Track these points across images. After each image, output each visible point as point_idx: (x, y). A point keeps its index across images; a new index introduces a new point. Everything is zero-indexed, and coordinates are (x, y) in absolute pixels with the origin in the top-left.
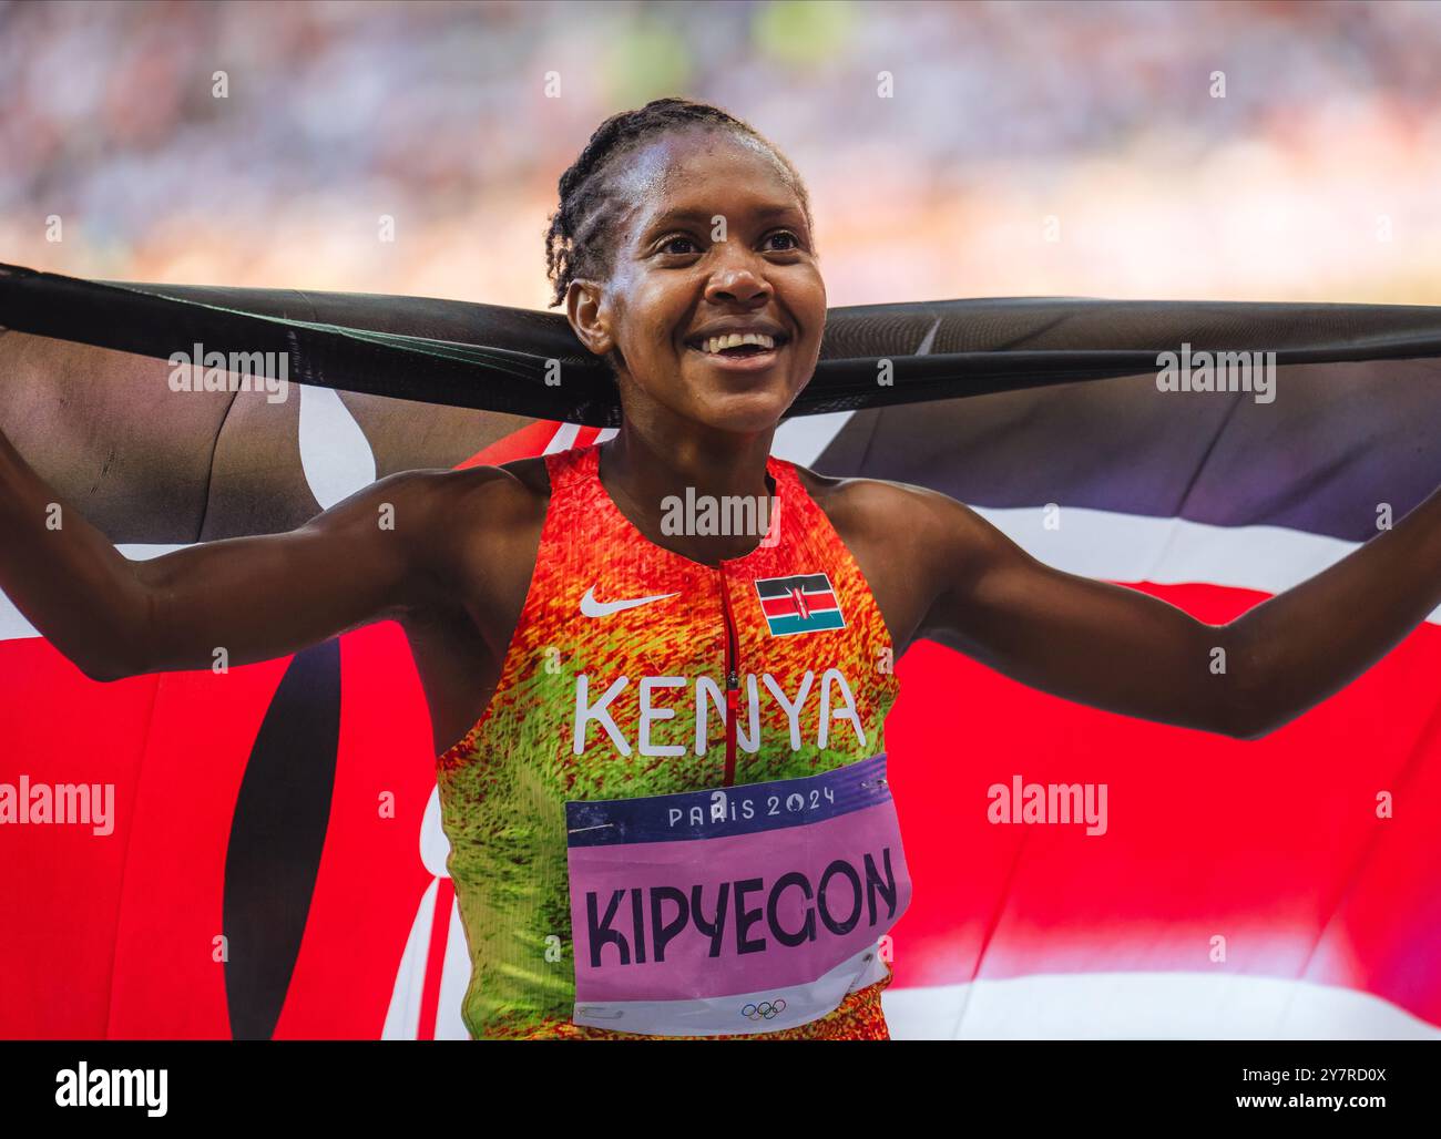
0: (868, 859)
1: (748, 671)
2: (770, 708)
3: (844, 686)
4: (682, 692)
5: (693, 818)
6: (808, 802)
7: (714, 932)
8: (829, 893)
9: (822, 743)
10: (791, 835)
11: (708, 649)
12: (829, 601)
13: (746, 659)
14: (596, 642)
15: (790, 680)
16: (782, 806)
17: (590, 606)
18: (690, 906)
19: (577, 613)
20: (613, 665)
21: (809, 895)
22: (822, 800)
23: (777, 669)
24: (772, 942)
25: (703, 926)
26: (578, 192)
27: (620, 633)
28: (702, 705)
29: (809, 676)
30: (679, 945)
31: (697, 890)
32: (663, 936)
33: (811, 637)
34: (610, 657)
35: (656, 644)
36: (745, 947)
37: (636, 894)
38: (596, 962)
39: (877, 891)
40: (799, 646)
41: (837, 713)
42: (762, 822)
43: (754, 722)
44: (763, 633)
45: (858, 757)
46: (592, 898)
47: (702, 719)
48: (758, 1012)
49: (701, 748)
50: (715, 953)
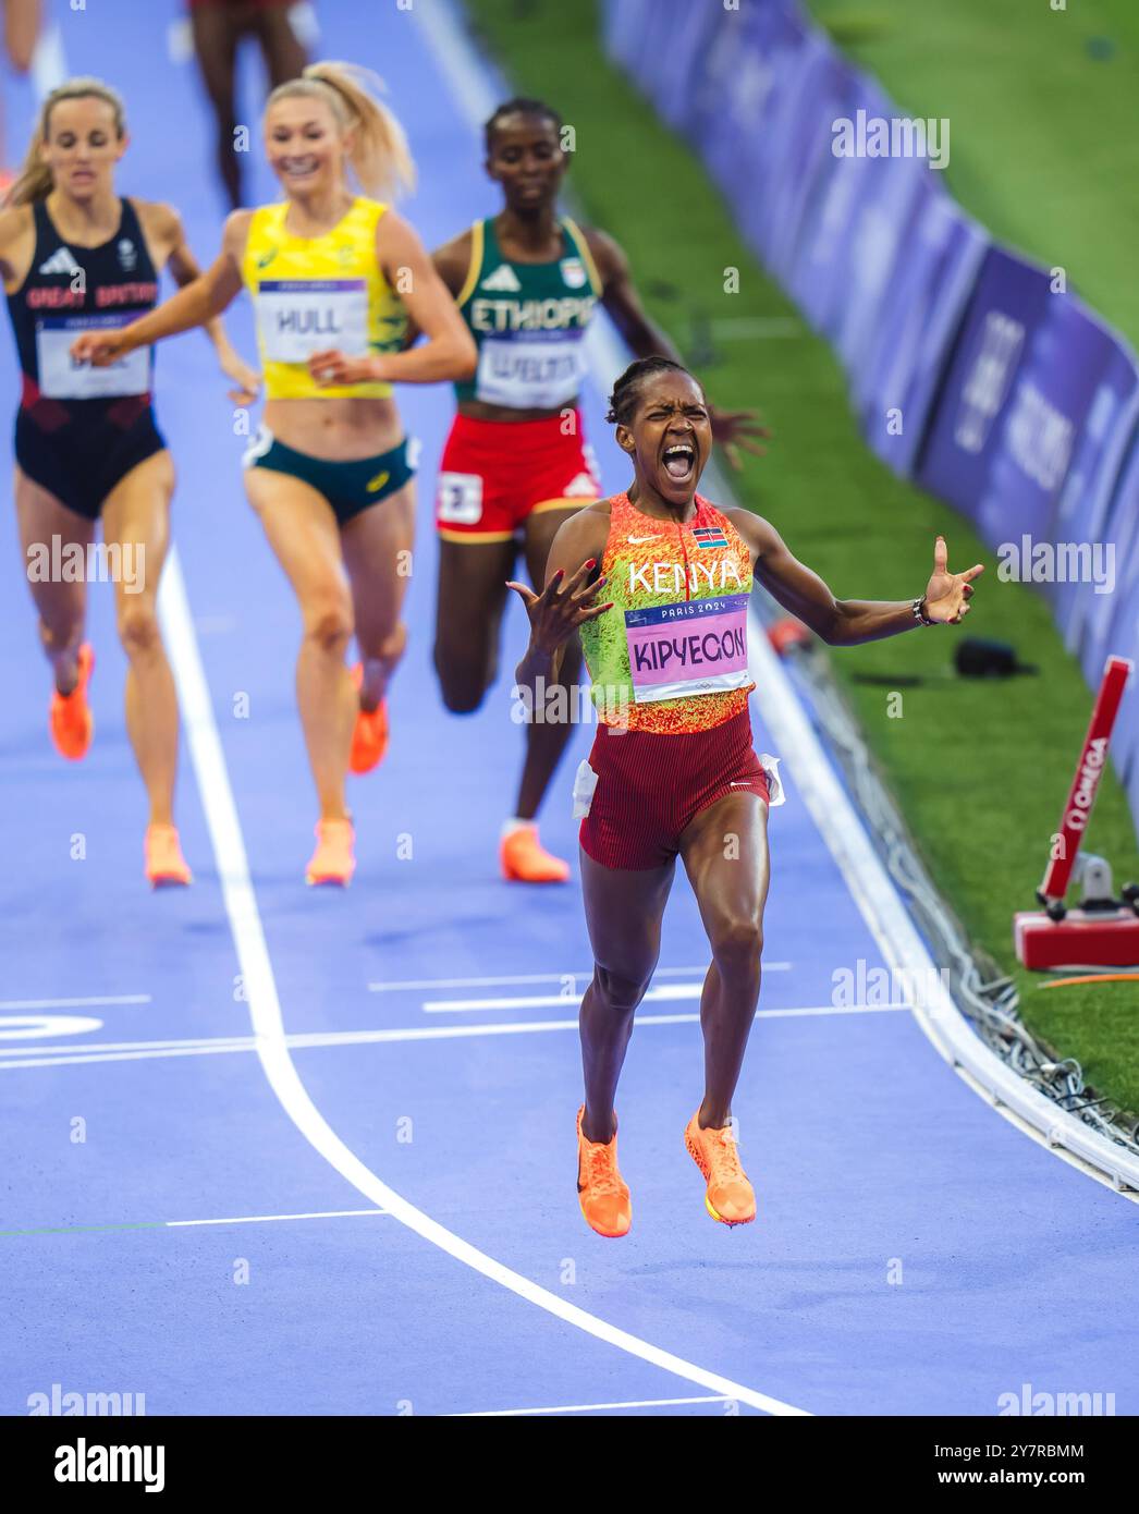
1: (692, 562)
2: (702, 575)
3: (732, 565)
4: (669, 569)
5: (671, 614)
6: (714, 607)
7: (683, 656)
8: (726, 642)
9: (723, 586)
10: (711, 619)
11: (677, 554)
12: (722, 537)
13: (690, 557)
14: (636, 552)
15: (708, 564)
16: (704, 609)
17: (632, 540)
18: (673, 647)
19: (628, 543)
20: (643, 559)
21: (718, 642)
22: (720, 607)
23: (703, 561)
24: (705, 659)
25: (678, 655)
26: (622, 390)
27: (645, 549)
29: (715, 563)
30: (674, 660)
31: (675, 641)
32: (664, 659)
33: (716, 549)
34: (642, 557)
35: (658, 552)
36: (694, 662)
37: (653, 644)
38: (639, 669)
39: (738, 643)
40: (712, 552)
41: (729, 575)
42: (697, 615)
43: (695, 581)
44: (695, 548)
45: (737, 591)
46: (636, 647)
47: (677, 578)
48: (703, 687)
49: (678, 590)
50: (683, 663)
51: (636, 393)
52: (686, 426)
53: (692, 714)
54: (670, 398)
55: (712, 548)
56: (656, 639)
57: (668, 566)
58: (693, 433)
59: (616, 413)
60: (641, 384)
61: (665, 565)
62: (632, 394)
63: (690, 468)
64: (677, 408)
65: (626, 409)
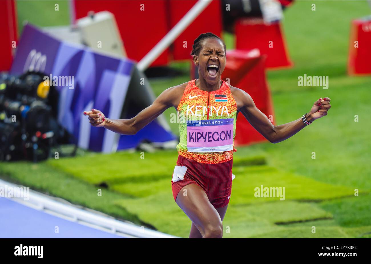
0: (227, 131)
1: (211, 106)
2: (214, 110)
3: (226, 108)
4: (201, 108)
5: (202, 123)
6: (218, 123)
7: (205, 139)
8: (221, 135)
9: (221, 116)
10: (217, 127)
11: (205, 103)
12: (226, 99)
13: (211, 104)
14: (190, 102)
15: (217, 107)
16: (214, 123)
17: (190, 97)
18: (202, 135)
19: (188, 98)
20: (192, 104)
21: (218, 135)
22: (220, 122)
23: (215, 106)
24: (213, 140)
25: (204, 138)
27: (194, 100)
28: (204, 110)
29: (220, 107)
30: (202, 139)
31: (203, 133)
32: (198, 139)
33: (222, 102)
34: (192, 103)
35: (198, 102)
36: (209, 141)
37: (195, 133)
38: (190, 141)
39: (228, 136)
40: (220, 103)
41: (225, 112)
42: (212, 125)
43: (211, 112)
44: (214, 101)
45: (227, 118)
46: (190, 133)
47: (204, 111)
48: (211, 150)
49: (204, 115)
50: (205, 141)
51: (201, 45)
52: (216, 58)
53: (211, 158)
54: (212, 48)
55: (221, 102)
56: (197, 132)
57: (201, 107)
58: (218, 61)
59: (194, 51)
60: (203, 42)
61: (200, 106)
62: (199, 45)
63: (216, 73)
64: (214, 52)
65: (197, 50)
